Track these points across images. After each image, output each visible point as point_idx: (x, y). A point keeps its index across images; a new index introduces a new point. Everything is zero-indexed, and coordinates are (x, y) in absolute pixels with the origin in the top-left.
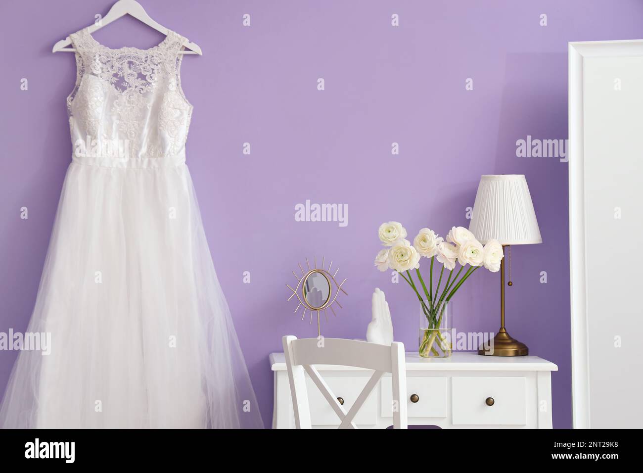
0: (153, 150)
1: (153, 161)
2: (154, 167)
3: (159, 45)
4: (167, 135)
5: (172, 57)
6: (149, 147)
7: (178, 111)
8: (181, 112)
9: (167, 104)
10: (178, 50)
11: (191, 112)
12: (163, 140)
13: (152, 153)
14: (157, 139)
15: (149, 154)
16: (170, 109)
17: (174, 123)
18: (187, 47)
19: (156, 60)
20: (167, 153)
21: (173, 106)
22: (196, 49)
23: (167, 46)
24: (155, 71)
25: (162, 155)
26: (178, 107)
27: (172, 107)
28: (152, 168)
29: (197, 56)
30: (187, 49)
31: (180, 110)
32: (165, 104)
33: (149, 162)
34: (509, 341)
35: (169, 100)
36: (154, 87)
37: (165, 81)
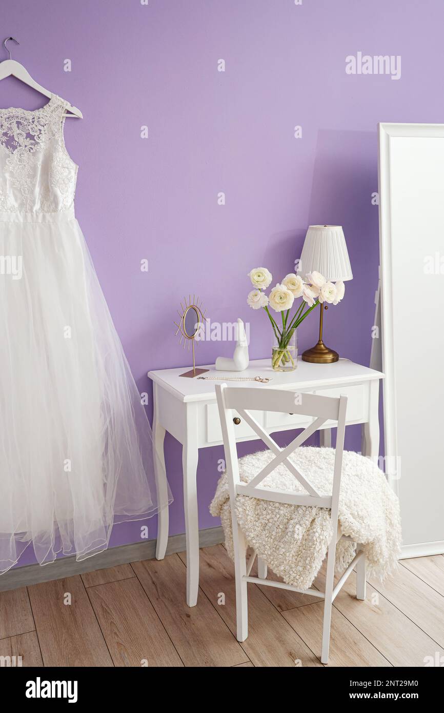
0: (45, 205)
1: (48, 215)
2: (49, 221)
3: (45, 107)
4: (58, 191)
5: (57, 119)
6: (42, 203)
7: (66, 169)
8: (69, 171)
9: (57, 163)
10: (62, 113)
11: (77, 171)
12: (56, 197)
13: (46, 209)
14: (49, 197)
15: (43, 210)
16: (59, 168)
17: (64, 181)
18: (69, 110)
19: (43, 121)
20: (60, 208)
21: (62, 165)
22: (77, 113)
23: (52, 108)
24: (42, 132)
25: (55, 209)
26: (66, 166)
27: (60, 166)
28: (47, 222)
29: (77, 119)
30: (69, 112)
31: (68, 168)
32: (55, 163)
33: (44, 217)
34: (327, 351)
35: (58, 159)
36: (42, 147)
37: (52, 142)
